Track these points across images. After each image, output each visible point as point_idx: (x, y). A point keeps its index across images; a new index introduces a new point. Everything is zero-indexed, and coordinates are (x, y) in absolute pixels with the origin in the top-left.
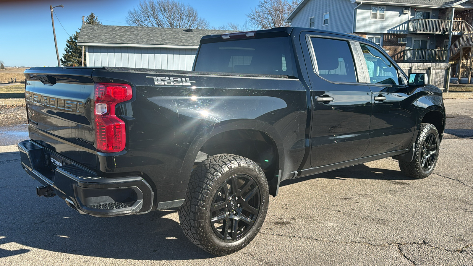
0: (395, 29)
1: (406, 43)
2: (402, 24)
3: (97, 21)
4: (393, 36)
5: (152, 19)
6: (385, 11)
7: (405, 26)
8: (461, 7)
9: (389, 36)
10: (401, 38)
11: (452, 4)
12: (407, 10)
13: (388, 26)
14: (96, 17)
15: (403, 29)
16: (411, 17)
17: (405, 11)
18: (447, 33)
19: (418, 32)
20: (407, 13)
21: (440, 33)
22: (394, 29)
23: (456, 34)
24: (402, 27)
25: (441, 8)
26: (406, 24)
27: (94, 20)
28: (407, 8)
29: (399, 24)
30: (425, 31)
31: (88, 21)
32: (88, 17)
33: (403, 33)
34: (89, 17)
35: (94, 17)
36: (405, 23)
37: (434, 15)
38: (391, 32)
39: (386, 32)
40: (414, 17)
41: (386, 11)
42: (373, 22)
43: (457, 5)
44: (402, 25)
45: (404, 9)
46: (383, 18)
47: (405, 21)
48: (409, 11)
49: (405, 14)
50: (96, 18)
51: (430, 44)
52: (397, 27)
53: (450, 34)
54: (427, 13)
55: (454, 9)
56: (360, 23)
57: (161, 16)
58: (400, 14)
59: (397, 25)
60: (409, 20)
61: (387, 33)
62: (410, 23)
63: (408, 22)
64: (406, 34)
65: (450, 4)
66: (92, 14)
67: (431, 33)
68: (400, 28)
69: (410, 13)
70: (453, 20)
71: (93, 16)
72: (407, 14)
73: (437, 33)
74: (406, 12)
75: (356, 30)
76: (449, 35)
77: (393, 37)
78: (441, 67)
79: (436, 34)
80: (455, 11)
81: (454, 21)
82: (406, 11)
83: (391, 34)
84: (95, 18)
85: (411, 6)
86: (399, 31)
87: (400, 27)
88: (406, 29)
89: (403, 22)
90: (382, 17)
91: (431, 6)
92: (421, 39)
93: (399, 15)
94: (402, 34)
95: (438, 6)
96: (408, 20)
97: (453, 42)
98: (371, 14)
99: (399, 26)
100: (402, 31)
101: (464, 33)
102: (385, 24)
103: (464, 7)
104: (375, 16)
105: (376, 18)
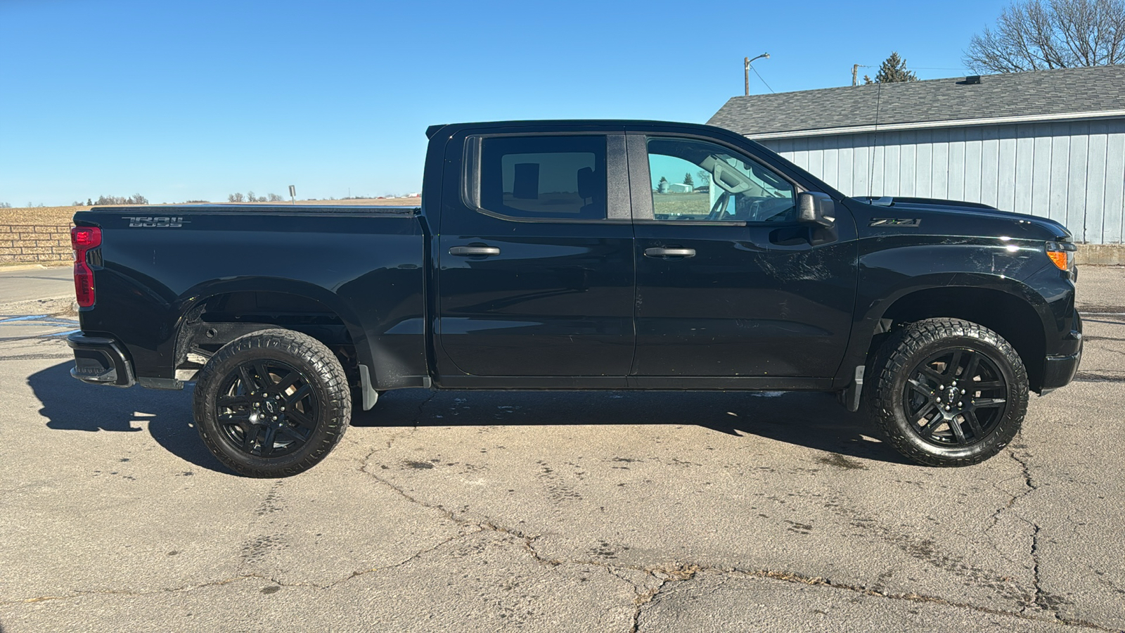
3: (904, 70)
5: (1033, 49)
14: (902, 61)
27: (898, 67)
31: (884, 71)
32: (884, 63)
34: (886, 63)
35: (899, 61)
50: (903, 64)
57: (1061, 36)
66: (894, 57)
71: (894, 61)
84: (901, 65)
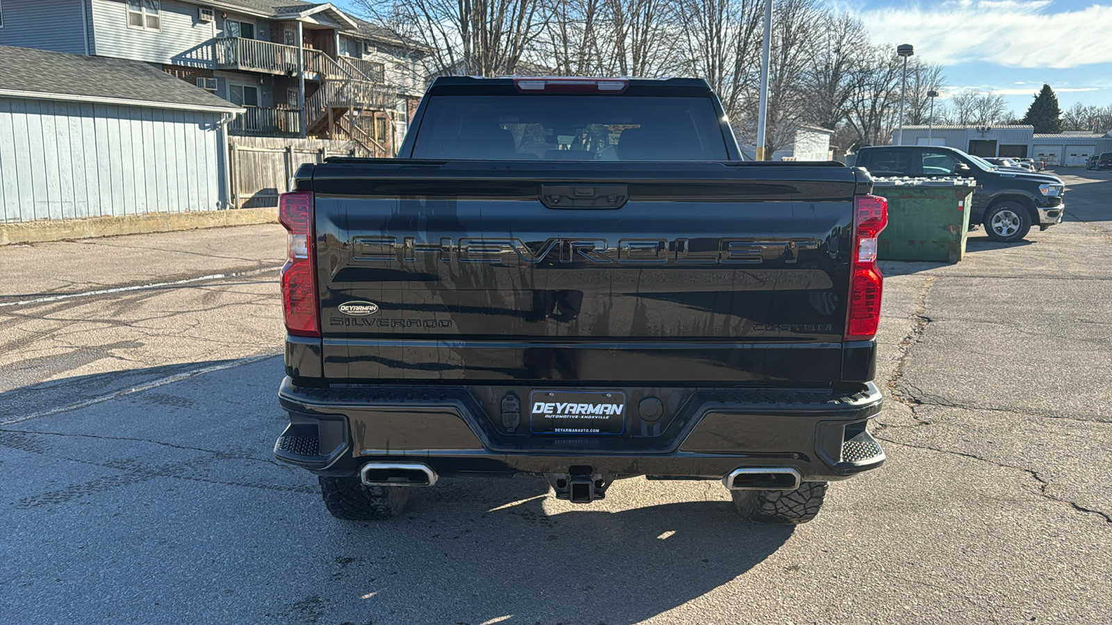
0: (188, 56)
1: (216, 89)
2: (201, 46)
4: (185, 73)
6: (160, 11)
7: (207, 51)
8: (313, 21)
9: (177, 71)
10: (204, 79)
11: (297, 13)
12: (207, 14)
13: (171, 47)
15: (205, 58)
16: (216, 32)
17: (204, 17)
18: (294, 74)
19: (241, 68)
20: (209, 22)
21: (283, 73)
22: (185, 56)
23: (311, 78)
24: (202, 53)
25: (275, 18)
26: (210, 47)
28: (208, 9)
29: (195, 45)
30: (253, 67)
33: (205, 67)
36: (207, 43)
37: (261, 31)
38: (180, 63)
39: (169, 62)
40: (221, 31)
41: (162, 10)
42: (134, 35)
43: (305, 17)
44: (200, 49)
45: (201, 10)
46: (157, 27)
47: (207, 40)
48: (213, 17)
49: (205, 24)
51: (263, 96)
52: (190, 51)
53: (301, 77)
54: (249, 27)
55: (301, 23)
56: (105, 34)
58: (193, 21)
59: (191, 47)
60: (213, 39)
61: (171, 63)
62: (217, 45)
63: (213, 42)
64: (212, 70)
65: (292, 11)
67: (266, 71)
68: (197, 55)
69: (214, 23)
70: (302, 48)
72: (208, 24)
73: (277, 72)
74: (205, 19)
75: (97, 51)
76: (298, 79)
77: (185, 75)
78: (340, 149)
79: (275, 75)
80: (303, 28)
81: (304, 50)
82: (205, 15)
83: (181, 66)
85: (213, 7)
86: (197, 60)
87: (199, 54)
88: (210, 58)
89: (203, 41)
90: (155, 24)
91: (256, 11)
92: (243, 84)
93: (192, 24)
94: (204, 69)
95: (269, 14)
96: (211, 38)
97: (308, 95)
98: (128, 15)
99: (195, 48)
100: (202, 61)
101: (326, 76)
102: (165, 42)
103: (318, 23)
104: (138, 21)
105: (141, 24)
